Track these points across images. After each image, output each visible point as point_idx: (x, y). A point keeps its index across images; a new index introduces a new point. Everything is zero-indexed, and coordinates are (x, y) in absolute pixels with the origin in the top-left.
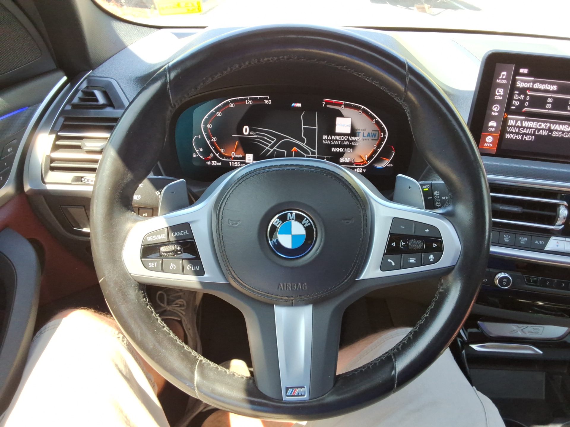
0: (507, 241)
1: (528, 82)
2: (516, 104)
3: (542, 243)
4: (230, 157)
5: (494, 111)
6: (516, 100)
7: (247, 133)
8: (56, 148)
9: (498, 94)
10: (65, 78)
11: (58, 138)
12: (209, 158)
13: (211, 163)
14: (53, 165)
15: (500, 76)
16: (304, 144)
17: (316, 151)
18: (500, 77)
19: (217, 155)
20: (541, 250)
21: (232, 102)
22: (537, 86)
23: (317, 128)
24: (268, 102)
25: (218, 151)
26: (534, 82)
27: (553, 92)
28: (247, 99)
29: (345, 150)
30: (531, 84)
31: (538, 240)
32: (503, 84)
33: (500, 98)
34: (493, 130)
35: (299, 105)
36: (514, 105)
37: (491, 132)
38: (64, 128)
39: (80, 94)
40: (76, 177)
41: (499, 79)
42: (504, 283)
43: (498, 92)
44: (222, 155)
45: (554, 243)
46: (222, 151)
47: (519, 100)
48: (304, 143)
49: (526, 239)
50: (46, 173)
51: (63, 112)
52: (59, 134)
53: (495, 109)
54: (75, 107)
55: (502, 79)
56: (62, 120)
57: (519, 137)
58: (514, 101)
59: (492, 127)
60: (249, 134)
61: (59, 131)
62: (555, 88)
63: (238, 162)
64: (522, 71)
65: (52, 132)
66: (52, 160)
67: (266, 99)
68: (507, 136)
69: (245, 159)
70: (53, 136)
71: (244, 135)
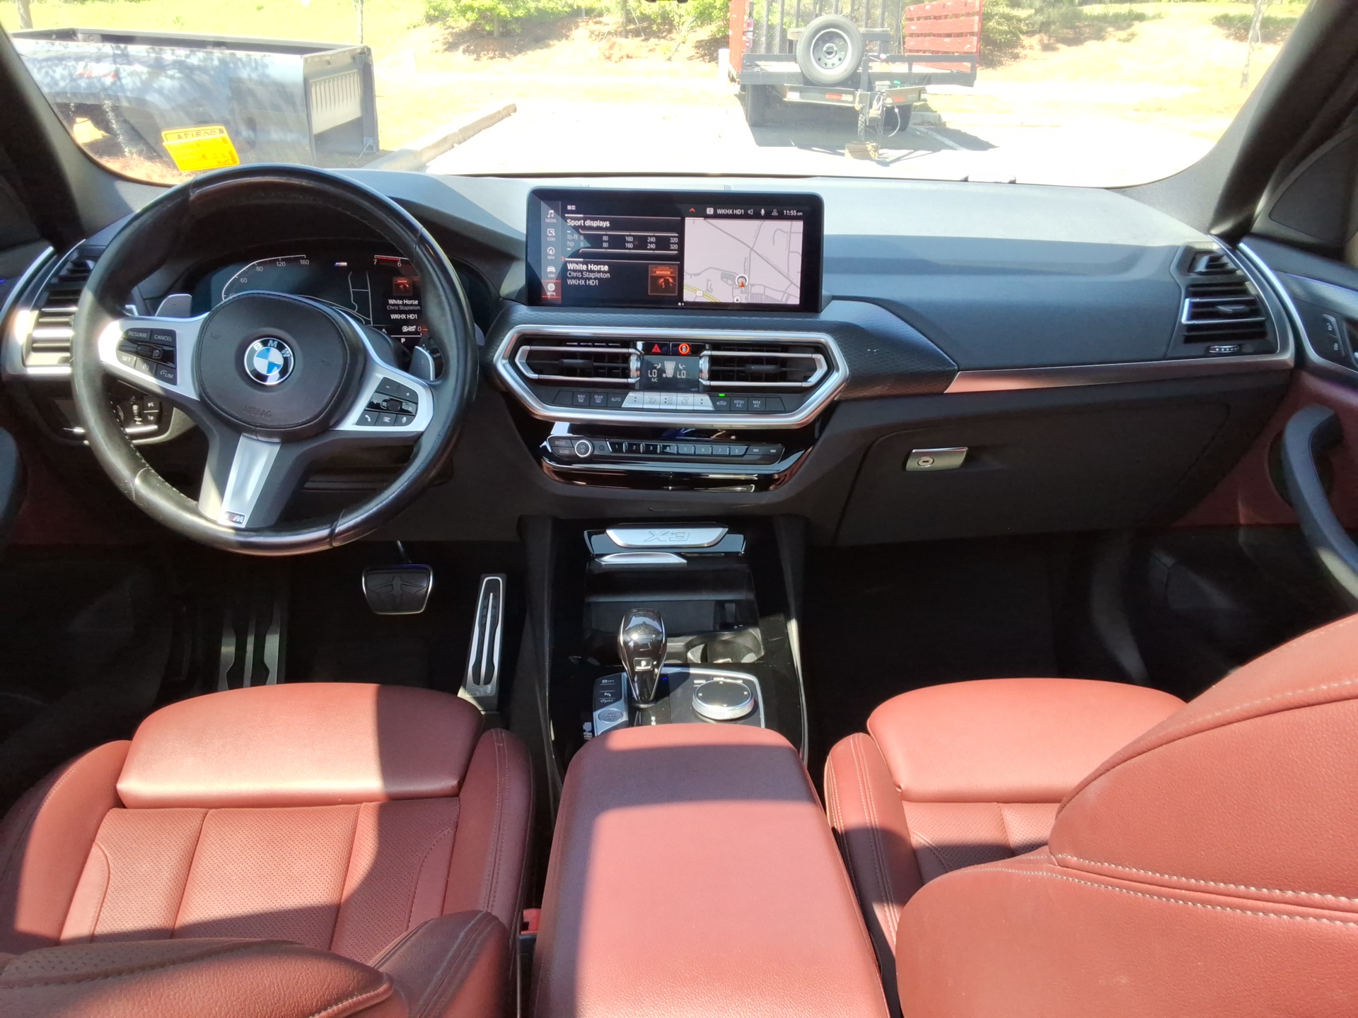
0: (581, 401)
1: (579, 219)
2: (571, 246)
3: (619, 399)
5: (550, 255)
6: (570, 241)
8: (39, 325)
9: (550, 235)
10: (50, 249)
11: (43, 315)
14: (35, 345)
15: (548, 214)
16: (355, 312)
17: (371, 319)
18: (549, 216)
20: (618, 407)
21: (259, 264)
22: (588, 223)
23: (369, 290)
26: (585, 219)
27: (606, 229)
28: (278, 260)
29: (408, 316)
30: (582, 221)
31: (615, 397)
32: (552, 223)
33: (553, 239)
34: (553, 275)
35: (345, 264)
36: (569, 247)
37: (553, 278)
38: (50, 303)
39: (69, 266)
40: (63, 357)
41: (547, 218)
42: (583, 451)
43: (550, 233)
45: (632, 399)
47: (573, 240)
48: (354, 310)
49: (602, 397)
50: (28, 354)
51: (49, 285)
52: (43, 309)
53: (551, 253)
54: (63, 279)
55: (551, 218)
56: (46, 295)
57: (582, 282)
58: (568, 242)
59: (551, 273)
61: (44, 307)
62: (607, 224)
64: (569, 207)
65: (36, 307)
66: (35, 341)
67: (303, 258)
68: (570, 282)
70: (36, 313)
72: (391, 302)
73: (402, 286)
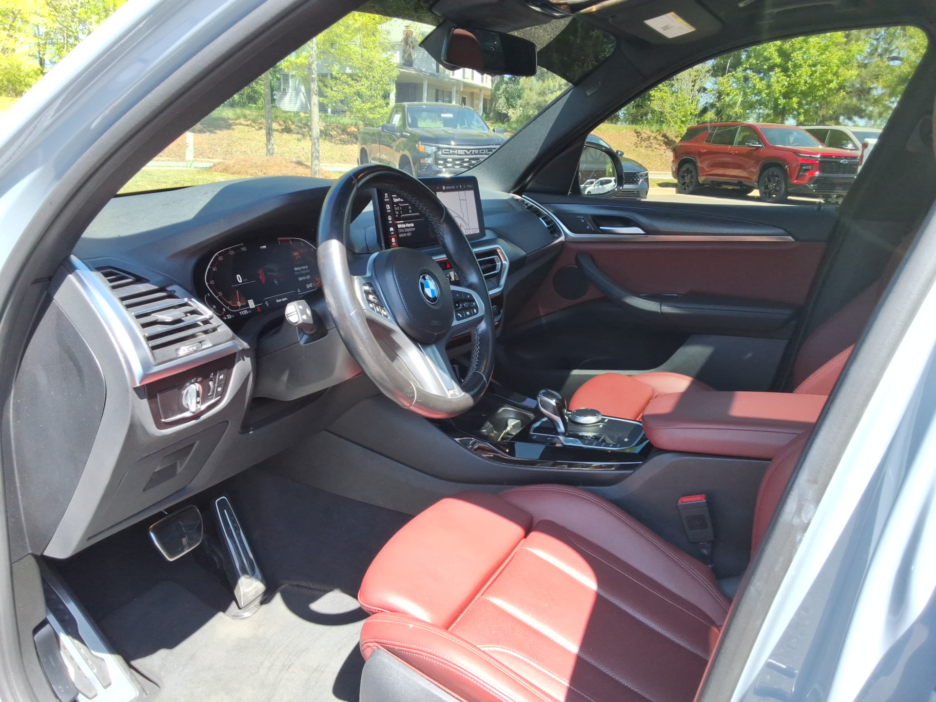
1: (397, 198)
4: (237, 308)
5: (390, 221)
7: (241, 281)
12: (223, 313)
13: (227, 317)
19: (228, 308)
21: (220, 255)
24: (244, 249)
25: (227, 305)
28: (229, 251)
29: (307, 277)
32: (388, 201)
33: (390, 211)
34: (393, 233)
35: (265, 247)
36: (397, 215)
37: (393, 235)
43: (387, 208)
44: (232, 308)
46: (230, 303)
53: (390, 219)
55: (386, 199)
57: (405, 235)
58: (396, 212)
59: (392, 231)
60: (243, 282)
63: (245, 310)
67: (242, 247)
68: (401, 235)
69: (249, 306)
71: (240, 283)
72: (296, 269)
73: (297, 257)
